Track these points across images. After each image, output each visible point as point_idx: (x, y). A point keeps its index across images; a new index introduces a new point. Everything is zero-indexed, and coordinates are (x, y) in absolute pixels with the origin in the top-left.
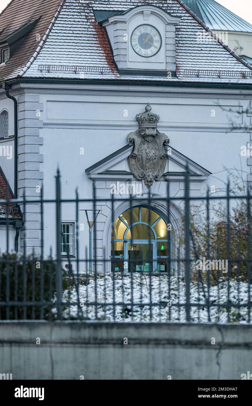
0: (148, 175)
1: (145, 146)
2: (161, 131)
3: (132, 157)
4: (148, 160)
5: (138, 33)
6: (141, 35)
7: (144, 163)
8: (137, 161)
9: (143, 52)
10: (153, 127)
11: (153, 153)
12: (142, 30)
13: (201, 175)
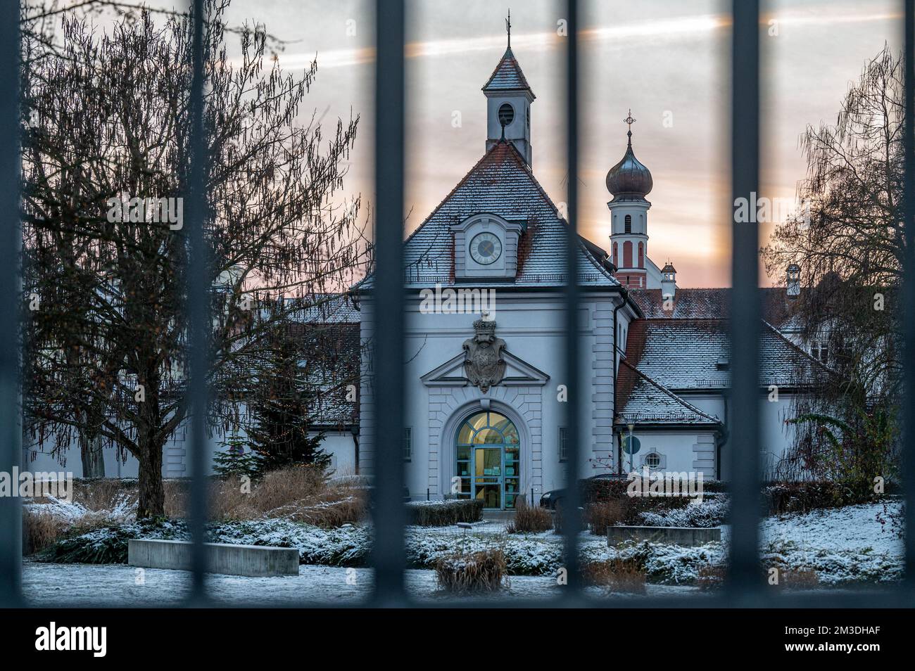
0: (482, 380)
1: (479, 352)
2: (498, 336)
3: (466, 363)
4: (483, 366)
5: (477, 241)
6: (481, 243)
7: (479, 369)
8: (473, 367)
9: (483, 259)
10: (486, 333)
11: (487, 359)
12: (483, 238)
13: (538, 380)
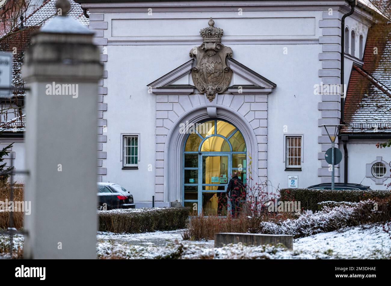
0: (208, 88)
1: (206, 61)
3: (193, 72)
4: (210, 74)
7: (205, 77)
8: (199, 75)
10: (212, 41)
11: (213, 67)
13: (264, 88)
